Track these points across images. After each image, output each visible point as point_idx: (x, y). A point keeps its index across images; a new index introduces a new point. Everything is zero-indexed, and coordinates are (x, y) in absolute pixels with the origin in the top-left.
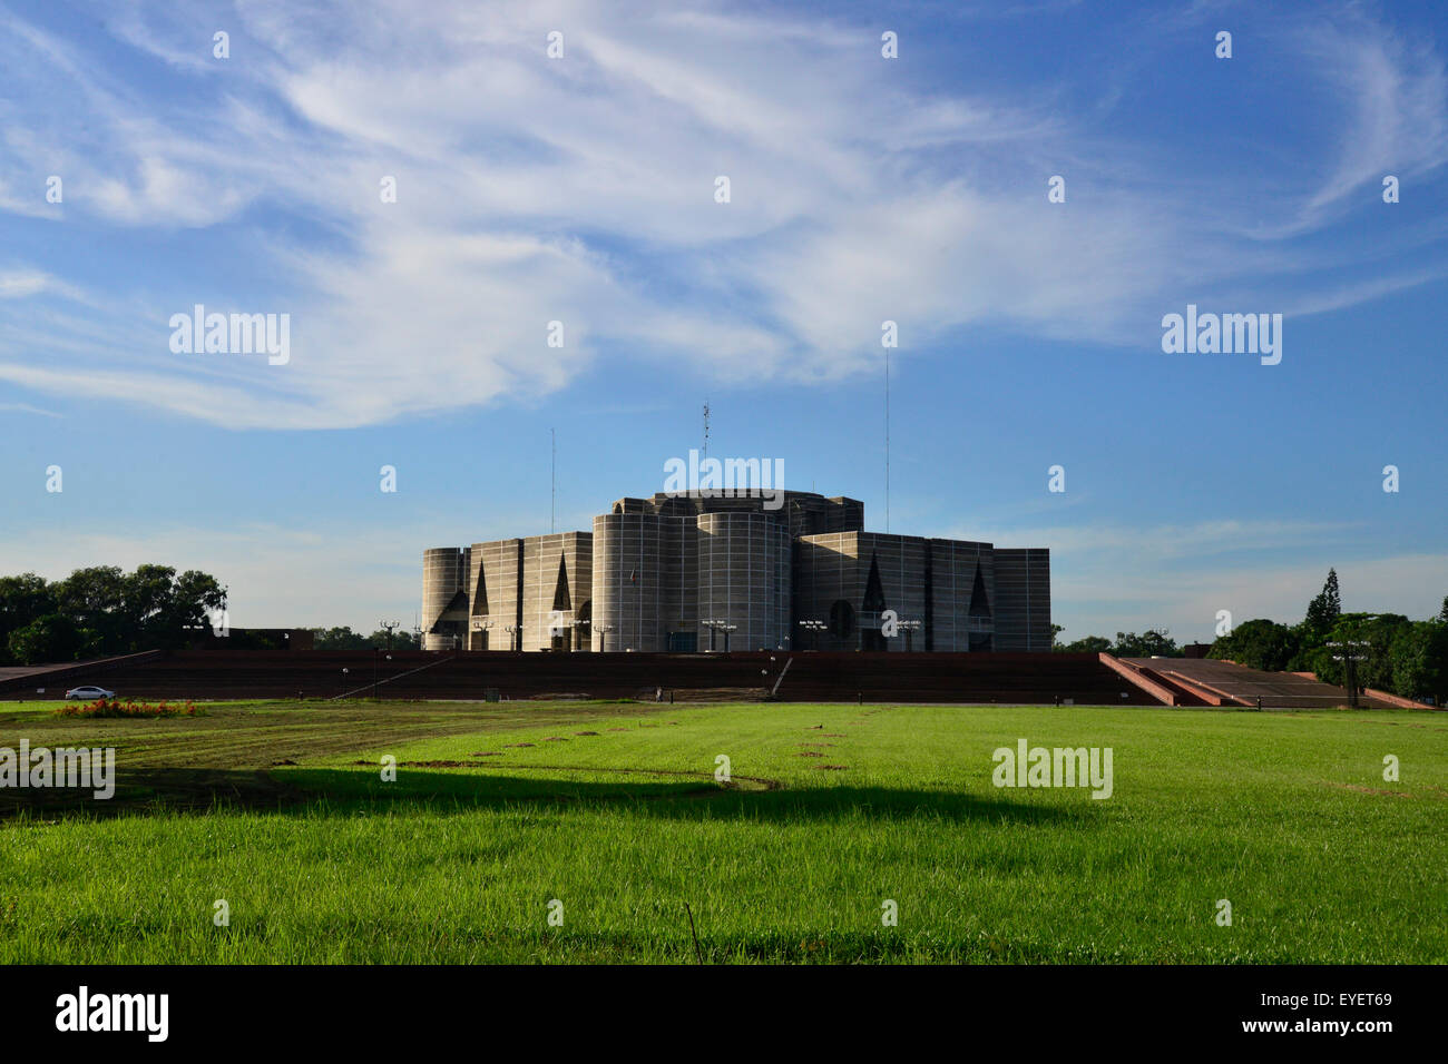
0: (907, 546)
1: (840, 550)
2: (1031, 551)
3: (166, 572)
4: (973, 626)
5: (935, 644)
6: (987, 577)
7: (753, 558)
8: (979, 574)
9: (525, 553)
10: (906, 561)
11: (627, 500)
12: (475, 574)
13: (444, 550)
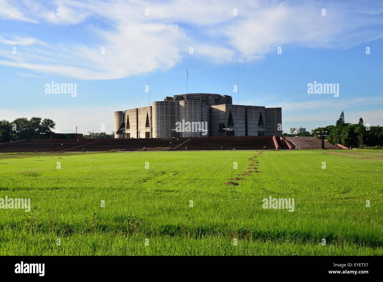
0: (240, 108)
1: (221, 109)
2: (277, 108)
3: (39, 119)
4: (259, 129)
5: (248, 134)
6: (263, 116)
7: (194, 112)
8: (261, 115)
9: (138, 112)
10: (240, 112)
11: (167, 97)
12: (126, 118)
13: (119, 112)
